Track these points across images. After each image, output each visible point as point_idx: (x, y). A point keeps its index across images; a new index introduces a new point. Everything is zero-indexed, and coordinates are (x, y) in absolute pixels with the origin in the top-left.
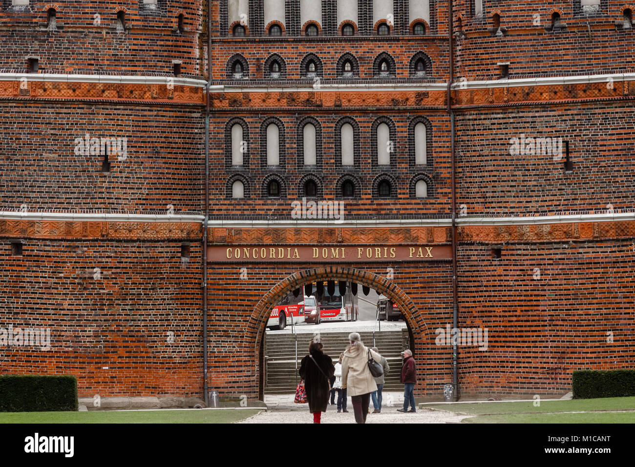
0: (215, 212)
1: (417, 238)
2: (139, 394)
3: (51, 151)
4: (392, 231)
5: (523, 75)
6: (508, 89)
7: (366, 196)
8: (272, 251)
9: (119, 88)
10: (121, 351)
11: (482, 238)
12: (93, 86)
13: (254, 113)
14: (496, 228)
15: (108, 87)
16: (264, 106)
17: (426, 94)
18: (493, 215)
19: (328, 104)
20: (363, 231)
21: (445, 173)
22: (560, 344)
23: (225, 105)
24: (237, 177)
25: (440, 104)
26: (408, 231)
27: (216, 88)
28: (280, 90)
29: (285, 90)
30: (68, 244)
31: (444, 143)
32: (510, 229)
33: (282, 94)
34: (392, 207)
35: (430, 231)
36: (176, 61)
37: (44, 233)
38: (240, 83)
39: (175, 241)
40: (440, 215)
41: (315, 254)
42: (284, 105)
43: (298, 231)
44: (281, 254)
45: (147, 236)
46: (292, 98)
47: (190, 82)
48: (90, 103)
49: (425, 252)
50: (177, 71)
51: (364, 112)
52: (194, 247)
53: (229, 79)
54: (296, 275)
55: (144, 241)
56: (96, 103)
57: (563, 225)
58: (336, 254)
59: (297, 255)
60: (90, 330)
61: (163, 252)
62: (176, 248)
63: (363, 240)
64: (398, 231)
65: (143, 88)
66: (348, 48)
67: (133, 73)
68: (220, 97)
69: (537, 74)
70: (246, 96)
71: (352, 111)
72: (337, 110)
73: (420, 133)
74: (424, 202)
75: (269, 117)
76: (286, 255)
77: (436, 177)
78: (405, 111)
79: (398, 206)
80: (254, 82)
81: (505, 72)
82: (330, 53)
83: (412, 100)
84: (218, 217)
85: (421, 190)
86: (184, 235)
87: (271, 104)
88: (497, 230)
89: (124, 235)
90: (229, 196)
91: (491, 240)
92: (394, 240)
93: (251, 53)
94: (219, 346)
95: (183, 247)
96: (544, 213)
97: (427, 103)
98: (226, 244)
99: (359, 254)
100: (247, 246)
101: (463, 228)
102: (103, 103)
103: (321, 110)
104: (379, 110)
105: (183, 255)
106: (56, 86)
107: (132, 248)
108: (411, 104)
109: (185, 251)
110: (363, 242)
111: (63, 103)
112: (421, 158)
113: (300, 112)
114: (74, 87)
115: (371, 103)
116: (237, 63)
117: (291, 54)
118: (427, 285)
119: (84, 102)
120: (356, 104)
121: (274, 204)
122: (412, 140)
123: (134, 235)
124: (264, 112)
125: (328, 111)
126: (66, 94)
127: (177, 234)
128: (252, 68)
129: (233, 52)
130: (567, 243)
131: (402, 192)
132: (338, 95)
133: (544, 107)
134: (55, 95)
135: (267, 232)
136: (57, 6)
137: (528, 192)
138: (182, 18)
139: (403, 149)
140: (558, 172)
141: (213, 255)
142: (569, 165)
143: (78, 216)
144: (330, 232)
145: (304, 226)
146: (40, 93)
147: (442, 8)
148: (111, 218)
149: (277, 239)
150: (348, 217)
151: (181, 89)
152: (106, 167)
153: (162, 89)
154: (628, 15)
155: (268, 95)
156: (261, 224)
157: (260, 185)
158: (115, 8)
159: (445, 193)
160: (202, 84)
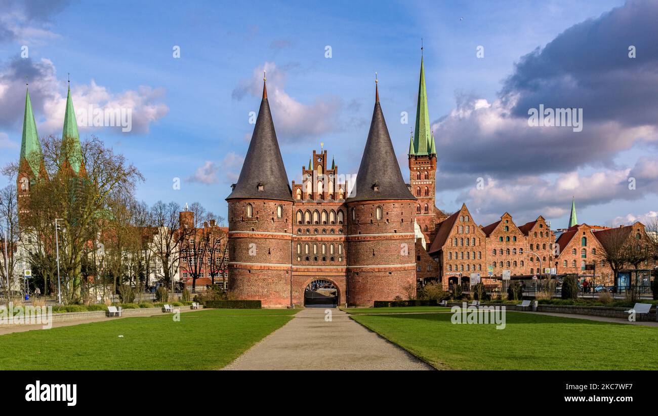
1: (339, 270)
3: (257, 250)
4: (334, 269)
5: (364, 234)
6: (360, 237)
7: (328, 261)
8: (307, 273)
9: (272, 236)
11: (354, 270)
12: (266, 235)
13: (303, 242)
15: (269, 235)
16: (305, 240)
17: (342, 238)
18: (357, 265)
19: (319, 240)
20: (327, 269)
23: (297, 239)
24: (299, 256)
25: (345, 240)
26: (337, 269)
27: (294, 236)
28: (309, 237)
30: (261, 271)
31: (345, 249)
32: (360, 269)
34: (334, 263)
35: (342, 269)
37: (255, 268)
38: (300, 235)
40: (345, 265)
41: (317, 274)
42: (309, 240)
43: (313, 269)
44: (309, 274)
46: (311, 238)
47: (288, 234)
49: (341, 273)
50: (286, 231)
51: (327, 241)
52: (289, 272)
53: (297, 234)
54: (312, 278)
55: (278, 270)
56: (267, 239)
57: (372, 268)
58: (321, 274)
59: (312, 274)
60: (266, 290)
61: (282, 273)
62: (285, 272)
65: (278, 236)
66: (324, 227)
67: (276, 232)
68: (295, 238)
69: (367, 234)
70: (301, 238)
71: (325, 242)
72: (321, 241)
73: (341, 245)
74: (341, 262)
75: (307, 243)
77: (344, 256)
78: (337, 242)
80: (303, 235)
81: (360, 233)
82: (320, 228)
83: (339, 240)
84: (295, 265)
85: (340, 259)
86: (287, 269)
87: (307, 240)
88: (358, 269)
89: (274, 269)
90: (297, 260)
91: (356, 271)
92: (334, 271)
93: (302, 228)
94: (295, 294)
95: (287, 272)
97: (342, 240)
98: (296, 271)
99: (327, 274)
100: (301, 271)
101: (350, 268)
102: (269, 239)
103: (317, 241)
104: (331, 242)
105: (287, 274)
106: (258, 235)
107: (275, 272)
110: (327, 271)
111: (260, 238)
112: (340, 252)
113: (313, 242)
114: (262, 235)
115: (329, 240)
116: (299, 230)
117: (311, 228)
118: (341, 281)
119: (264, 239)
121: (307, 262)
122: (338, 248)
125: (319, 242)
126: (260, 236)
127: (285, 269)
128: (303, 231)
129: (298, 228)
131: (336, 260)
132: (322, 238)
133: (368, 241)
134: (258, 237)
135: (306, 269)
136: (258, 216)
137: (364, 260)
138: (286, 219)
139: (335, 250)
140: (371, 256)
141: (293, 273)
142: (374, 255)
143: (263, 265)
144: (320, 269)
145: (314, 267)
146: (254, 236)
147: (346, 218)
148: (271, 265)
149: (308, 271)
150: (324, 265)
151: (286, 236)
152: (269, 253)
153: (282, 236)
154: (388, 220)
155: (306, 238)
156: (304, 267)
157: (304, 258)
158: (272, 217)
159: (346, 260)
160: (291, 235)
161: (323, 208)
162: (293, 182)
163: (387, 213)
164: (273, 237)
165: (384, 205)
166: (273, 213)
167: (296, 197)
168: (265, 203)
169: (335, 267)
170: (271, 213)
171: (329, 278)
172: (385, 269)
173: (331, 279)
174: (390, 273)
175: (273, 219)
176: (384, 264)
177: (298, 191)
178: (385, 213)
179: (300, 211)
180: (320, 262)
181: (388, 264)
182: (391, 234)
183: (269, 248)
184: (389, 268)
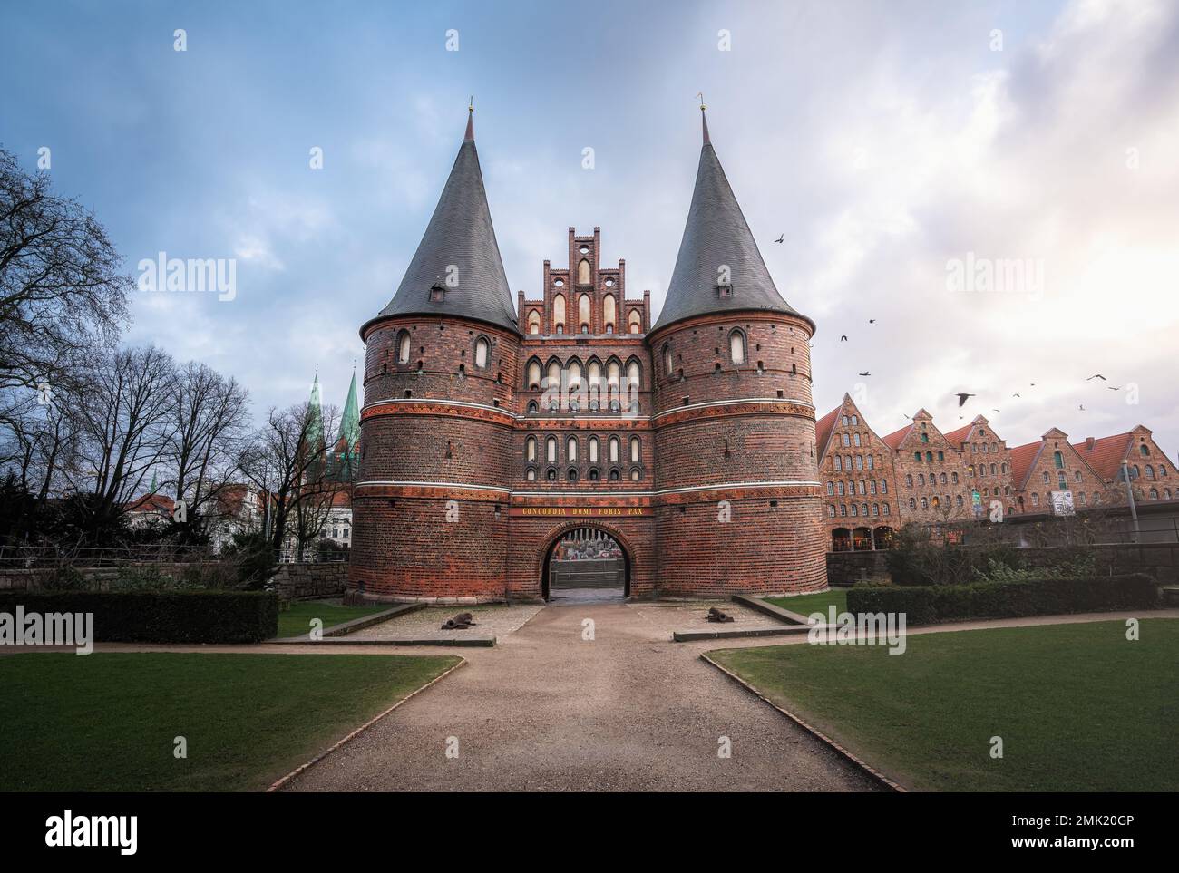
0: (517, 488)
1: (633, 503)
2: (464, 595)
3: (415, 445)
4: (619, 499)
5: (698, 402)
6: (688, 411)
7: (605, 478)
8: (550, 510)
9: (458, 409)
10: (453, 569)
11: (672, 501)
12: (443, 406)
13: (542, 432)
14: (682, 494)
15: (452, 408)
16: (546, 428)
17: (638, 422)
18: (679, 487)
19: (583, 427)
20: (602, 499)
21: (649, 467)
22: (725, 564)
23: (525, 426)
24: (530, 468)
25: (646, 427)
26: (628, 499)
27: (520, 418)
28: (556, 419)
29: (559, 419)
30: (422, 501)
31: (647, 449)
32: (690, 495)
33: (557, 422)
34: (619, 485)
35: (641, 500)
36: (496, 399)
37: (408, 494)
38: (534, 416)
39: (491, 502)
40: (646, 490)
41: (575, 512)
42: (558, 427)
43: (565, 499)
44: (555, 512)
45: (472, 498)
46: (562, 423)
47: (503, 412)
48: (439, 416)
49: (638, 512)
50: (496, 404)
51: (603, 431)
52: (503, 507)
53: (527, 413)
54: (563, 524)
55: (471, 501)
56: (444, 417)
57: (724, 491)
58: (586, 512)
59: (564, 513)
61: (483, 508)
62: (492, 507)
63: (602, 504)
64: (622, 499)
65: (474, 411)
67: (469, 401)
68: (522, 422)
69: (707, 401)
70: (537, 422)
71: (597, 431)
72: (588, 430)
73: (635, 444)
74: (637, 482)
75: (549, 434)
76: (557, 513)
77: (644, 468)
78: (626, 431)
79: (622, 485)
80: (542, 416)
81: (686, 402)
83: (630, 425)
84: (519, 491)
85: (636, 476)
86: (498, 499)
87: (551, 427)
88: (683, 496)
90: (526, 479)
91: (679, 501)
92: (620, 504)
95: (496, 506)
96: (712, 484)
97: (638, 426)
98: (522, 506)
99: (600, 513)
100: (535, 507)
101: (661, 497)
102: (449, 417)
103: (578, 430)
104: (610, 431)
105: (496, 511)
106: (420, 406)
107: (462, 505)
108: (630, 427)
109: (497, 509)
110: (602, 505)
111: (423, 416)
112: (635, 458)
113: (567, 431)
114: (431, 407)
115: (607, 426)
116: (532, 405)
118: (639, 530)
119: (437, 416)
120: (599, 427)
121: (551, 484)
122: (630, 448)
123: (464, 497)
124: (547, 431)
125: (583, 431)
126: (426, 411)
127: (492, 498)
128: (541, 408)
129: (530, 399)
131: (625, 477)
132: (589, 423)
133: (711, 419)
134: (419, 411)
135: (547, 499)
136: (423, 360)
137: (702, 471)
138: (499, 374)
139: (625, 452)
140: (721, 458)
141: (515, 512)
142: (727, 454)
143: (429, 484)
144: (584, 499)
145: (568, 496)
146: (410, 411)
147: (647, 375)
148: (450, 486)
149: (553, 504)
150: (594, 491)
151: (499, 415)
152: (449, 455)
153: (487, 413)
154: (760, 364)
155: (549, 422)
156: (543, 495)
157: (543, 472)
158: (460, 363)
159: (649, 478)
160: (512, 414)
161: (590, 352)
162: (521, 295)
163: (758, 347)
164: (463, 414)
165: (748, 326)
166: (463, 352)
167: (527, 329)
168: (442, 328)
169: (621, 494)
170: (459, 352)
171: (607, 523)
172: (760, 491)
173: (613, 526)
174: (773, 504)
175: (462, 367)
176: (758, 481)
177: (534, 317)
178: (752, 347)
179: (535, 360)
180: (584, 482)
181: (767, 478)
182: (768, 400)
183: (449, 443)
184: (771, 489)
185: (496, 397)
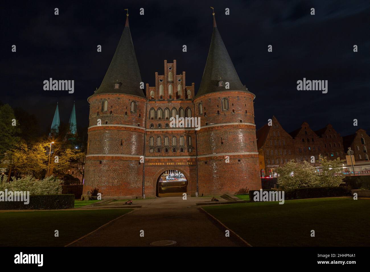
0: (147, 155)
1: (189, 160)
5: (212, 124)
6: (208, 128)
7: (178, 152)
8: (158, 163)
9: (125, 128)
11: (203, 160)
13: (155, 135)
14: (206, 157)
15: (123, 127)
17: (190, 131)
18: (205, 154)
20: (177, 159)
21: (195, 147)
23: (149, 133)
24: (152, 148)
25: (193, 132)
26: (187, 159)
27: (148, 130)
28: (160, 130)
29: (161, 130)
30: (112, 161)
31: (194, 141)
32: (209, 157)
33: (161, 131)
34: (183, 154)
35: (191, 159)
36: (139, 123)
37: (107, 159)
38: (152, 129)
39: (137, 161)
40: (194, 156)
41: (168, 164)
42: (161, 133)
45: (130, 159)
46: (163, 132)
49: (191, 163)
50: (139, 125)
51: (178, 134)
53: (150, 128)
54: (163, 168)
55: (130, 161)
56: (120, 130)
58: (172, 164)
59: (164, 164)
60: (116, 181)
61: (134, 163)
64: (184, 159)
65: (131, 128)
67: (129, 125)
68: (148, 132)
69: (214, 124)
70: (154, 132)
72: (172, 134)
73: (190, 138)
74: (190, 153)
76: (161, 164)
77: (193, 148)
78: (186, 134)
79: (185, 154)
80: (155, 129)
81: (207, 124)
83: (187, 132)
84: (147, 156)
85: (190, 150)
86: (139, 159)
87: (158, 133)
90: (150, 152)
91: (205, 160)
92: (184, 161)
93: (155, 123)
95: (139, 162)
96: (217, 153)
98: (149, 162)
99: (177, 164)
100: (153, 162)
101: (199, 158)
102: (122, 131)
103: (169, 134)
104: (180, 134)
105: (139, 164)
106: (111, 127)
110: (178, 161)
111: (112, 130)
112: (190, 144)
113: (165, 134)
114: (115, 127)
115: (179, 132)
116: (152, 125)
118: (191, 170)
119: (117, 130)
120: (176, 133)
121: (159, 154)
122: (188, 140)
123: (127, 159)
124: (157, 135)
126: (113, 128)
128: (155, 126)
129: (151, 123)
130: (222, 160)
131: (186, 151)
133: (216, 130)
135: (158, 159)
136: (112, 110)
137: (213, 149)
138: (140, 115)
140: (220, 144)
141: (146, 164)
142: (222, 143)
143: (115, 155)
144: (171, 159)
145: (165, 158)
147: (193, 114)
148: (122, 155)
149: (160, 161)
150: (175, 156)
151: (140, 129)
152: (122, 144)
153: (135, 129)
154: (233, 111)
155: (158, 131)
156: (156, 158)
157: (156, 149)
158: (125, 111)
159: (195, 151)
160: (144, 129)
163: (233, 105)
164: (127, 129)
165: (229, 97)
166: (127, 108)
167: (150, 98)
168: (119, 99)
169: (184, 157)
170: (125, 107)
171: (179, 168)
172: (234, 156)
174: (239, 161)
175: (126, 113)
176: (233, 152)
177: (152, 93)
178: (230, 104)
179: (153, 108)
180: (171, 152)
181: (237, 151)
182: (237, 124)
183: (122, 140)
184: (238, 155)
185: (138, 123)
